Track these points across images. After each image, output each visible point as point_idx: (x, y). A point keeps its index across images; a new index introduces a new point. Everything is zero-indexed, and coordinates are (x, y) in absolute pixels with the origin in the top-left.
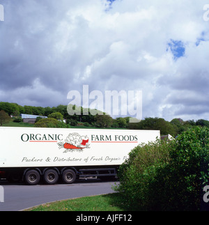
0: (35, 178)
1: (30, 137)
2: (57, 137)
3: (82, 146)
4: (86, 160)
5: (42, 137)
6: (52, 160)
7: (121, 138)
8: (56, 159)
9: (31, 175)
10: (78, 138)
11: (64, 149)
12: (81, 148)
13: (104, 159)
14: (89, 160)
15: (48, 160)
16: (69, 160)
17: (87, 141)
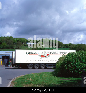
0: (31, 67)
1: (29, 53)
2: (38, 53)
3: (47, 56)
4: (48, 61)
5: (33, 53)
6: (37, 61)
7: (61, 53)
8: (38, 61)
9: (30, 66)
10: (46, 53)
11: (41, 57)
12: (47, 57)
13: (55, 60)
14: (49, 61)
15: (35, 61)
16: (43, 61)
17: (49, 54)
